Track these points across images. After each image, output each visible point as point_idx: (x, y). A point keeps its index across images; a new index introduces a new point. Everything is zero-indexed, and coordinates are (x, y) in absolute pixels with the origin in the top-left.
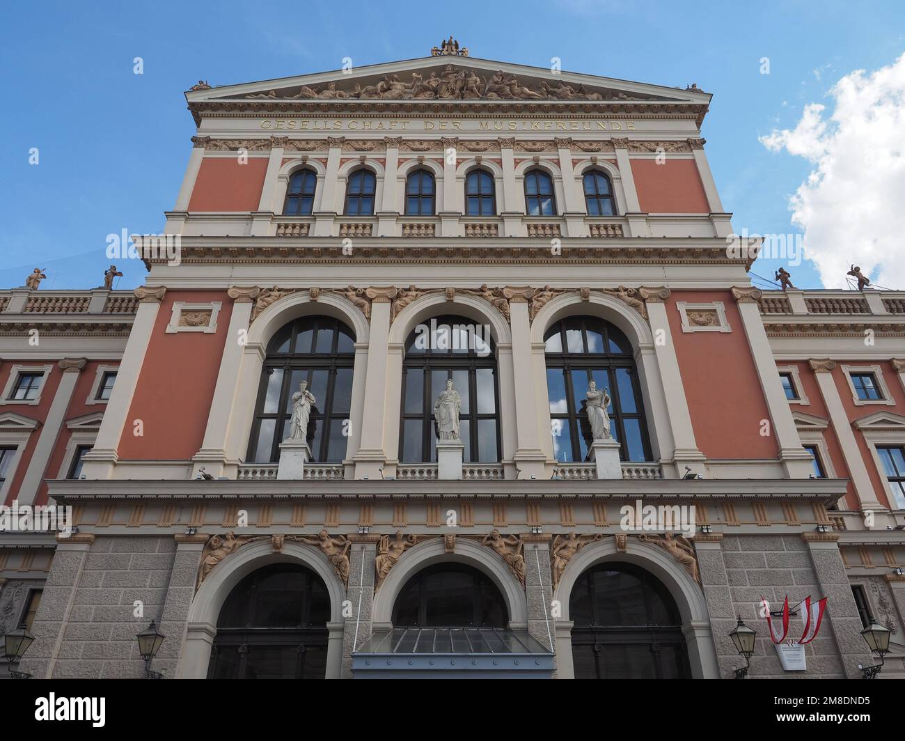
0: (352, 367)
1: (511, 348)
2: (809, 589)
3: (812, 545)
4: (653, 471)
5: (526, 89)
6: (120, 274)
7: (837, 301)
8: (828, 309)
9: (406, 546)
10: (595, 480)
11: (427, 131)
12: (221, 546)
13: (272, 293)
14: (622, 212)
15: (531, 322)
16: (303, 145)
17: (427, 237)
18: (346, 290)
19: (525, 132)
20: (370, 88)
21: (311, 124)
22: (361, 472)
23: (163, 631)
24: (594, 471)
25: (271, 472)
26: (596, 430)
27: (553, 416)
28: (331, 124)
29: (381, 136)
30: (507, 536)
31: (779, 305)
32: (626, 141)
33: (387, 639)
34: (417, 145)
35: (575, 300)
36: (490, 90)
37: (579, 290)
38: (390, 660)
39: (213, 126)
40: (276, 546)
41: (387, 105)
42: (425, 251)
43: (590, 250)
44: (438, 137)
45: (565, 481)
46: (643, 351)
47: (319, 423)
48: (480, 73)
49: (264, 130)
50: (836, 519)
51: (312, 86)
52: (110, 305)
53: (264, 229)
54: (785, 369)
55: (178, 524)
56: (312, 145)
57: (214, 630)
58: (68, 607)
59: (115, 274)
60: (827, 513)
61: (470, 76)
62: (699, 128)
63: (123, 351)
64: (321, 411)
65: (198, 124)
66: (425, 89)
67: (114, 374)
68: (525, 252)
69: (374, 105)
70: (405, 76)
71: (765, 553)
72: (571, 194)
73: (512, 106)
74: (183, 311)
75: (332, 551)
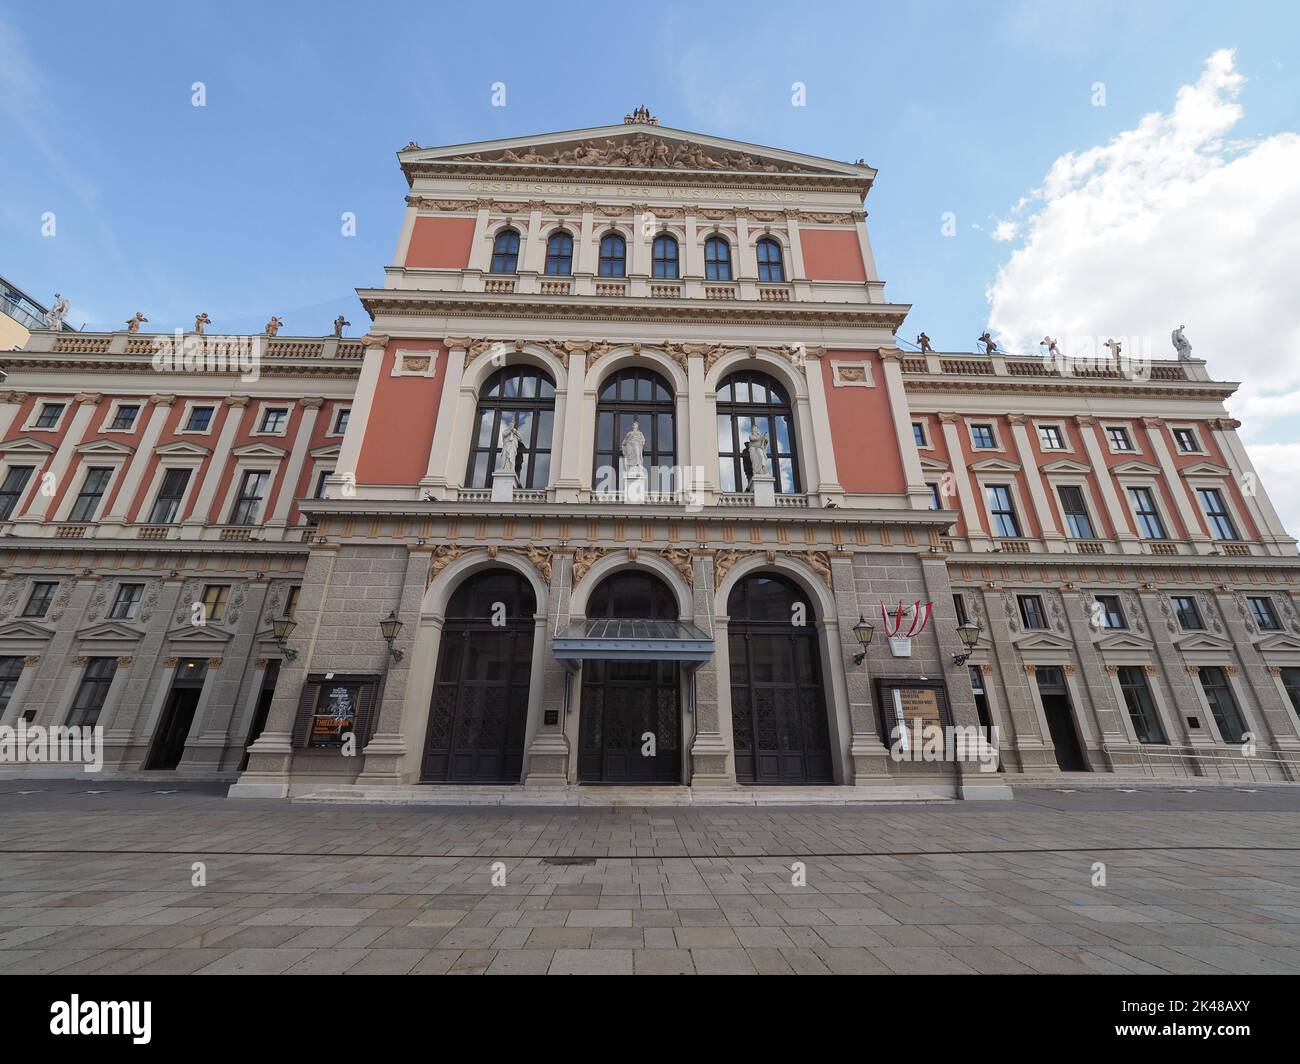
0: (553, 410)
1: (688, 396)
2: (919, 596)
3: (925, 562)
4: (801, 501)
5: (710, 160)
6: (348, 324)
7: (967, 363)
8: (958, 371)
9: (598, 556)
10: (753, 507)
11: (618, 197)
12: (446, 554)
13: (483, 344)
14: (789, 278)
15: (706, 374)
16: (508, 208)
17: (617, 297)
18: (547, 342)
19: (707, 201)
20: (568, 153)
21: (514, 187)
22: (560, 497)
23: (400, 619)
24: (752, 500)
25: (485, 496)
26: (755, 467)
27: (721, 455)
28: (532, 187)
29: (577, 201)
30: (680, 550)
31: (917, 366)
32: (797, 212)
33: (582, 628)
34: (610, 211)
35: (744, 356)
36: (677, 159)
37: (747, 347)
38: (584, 643)
39: (424, 187)
40: (491, 555)
41: (583, 171)
42: (616, 310)
43: (759, 312)
44: (629, 203)
45: (729, 507)
46: (799, 402)
47: (526, 457)
48: (668, 142)
49: (471, 192)
50: (946, 543)
51: (514, 150)
52: (341, 351)
53: (472, 284)
54: (917, 420)
55: (410, 536)
56: (515, 207)
57: (443, 620)
58: (323, 601)
59: (344, 324)
60: (940, 538)
61: (660, 145)
62: (863, 202)
63: (354, 392)
64: (528, 447)
65: (411, 184)
66: (618, 156)
67: (348, 412)
68: (703, 312)
69: (571, 170)
70: (599, 143)
71: (886, 567)
72: (746, 261)
73: (696, 175)
74: (404, 357)
75: (537, 559)
